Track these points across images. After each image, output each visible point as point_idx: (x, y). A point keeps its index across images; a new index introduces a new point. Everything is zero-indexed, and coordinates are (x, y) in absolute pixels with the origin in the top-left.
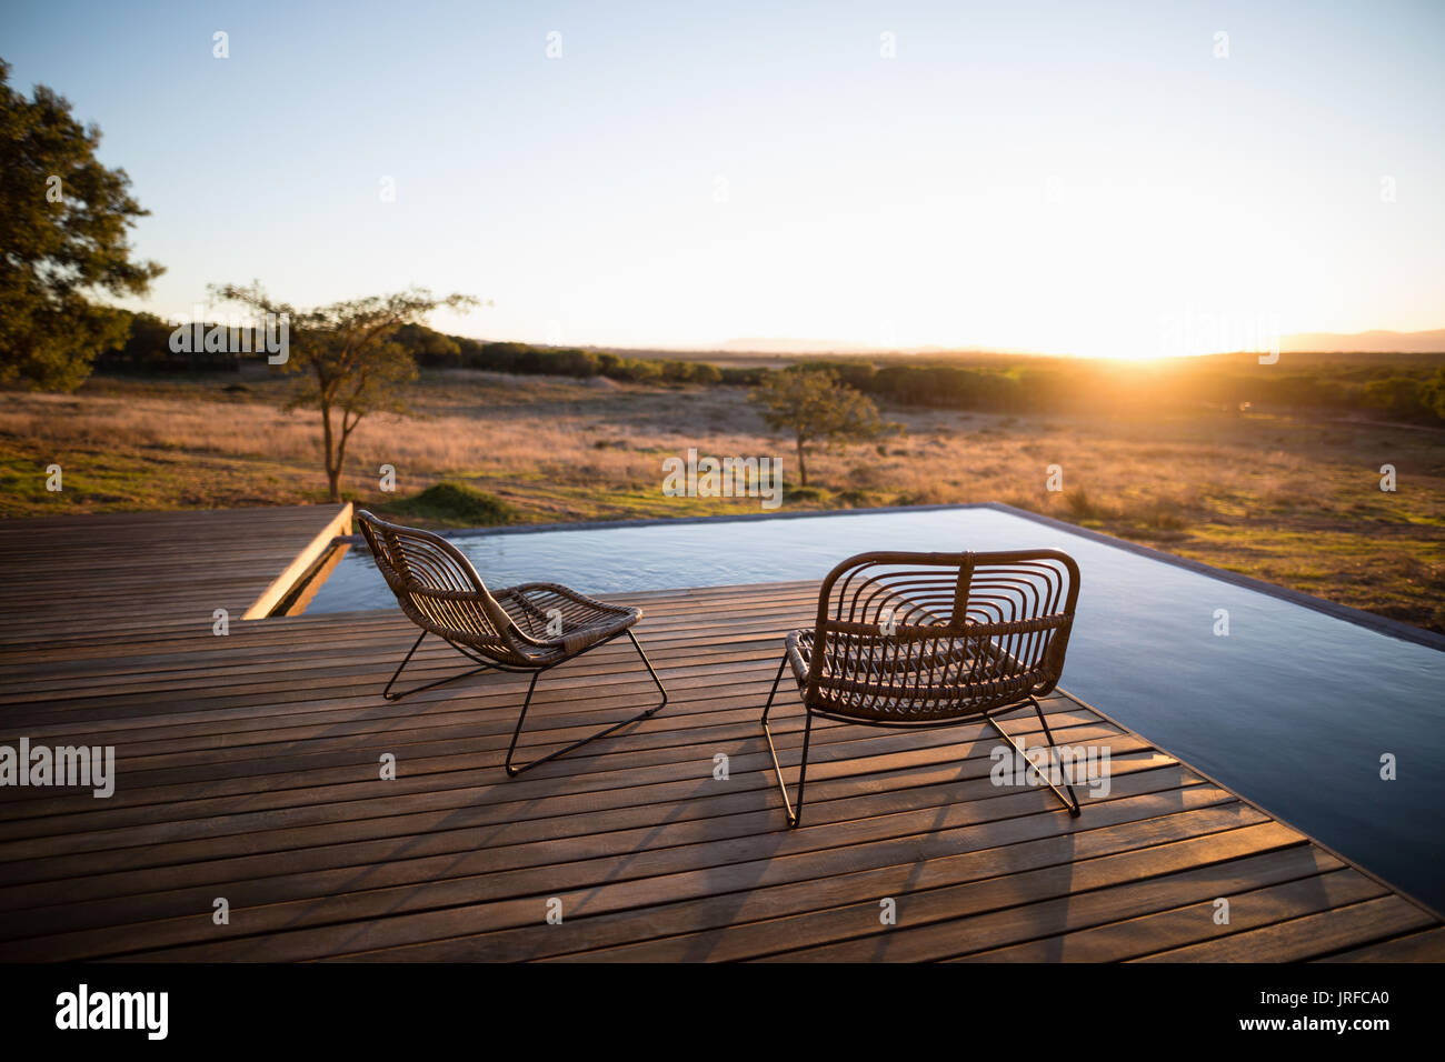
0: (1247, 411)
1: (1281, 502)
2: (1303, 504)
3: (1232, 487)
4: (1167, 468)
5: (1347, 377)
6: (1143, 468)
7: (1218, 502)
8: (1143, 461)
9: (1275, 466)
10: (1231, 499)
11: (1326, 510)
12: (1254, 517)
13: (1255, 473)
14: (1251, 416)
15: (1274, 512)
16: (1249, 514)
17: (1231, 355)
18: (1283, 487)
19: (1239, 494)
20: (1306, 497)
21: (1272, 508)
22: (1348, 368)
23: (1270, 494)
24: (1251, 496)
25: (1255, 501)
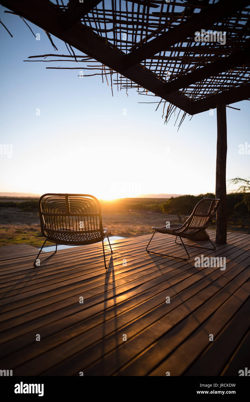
0: (130, 211)
1: (142, 231)
2: (145, 231)
3: (132, 229)
4: (120, 226)
5: (147, 204)
6: (115, 226)
7: (131, 232)
8: (114, 224)
9: (138, 224)
10: (133, 231)
11: (148, 232)
12: (138, 235)
13: (135, 226)
14: (131, 213)
15: (141, 233)
16: (137, 234)
17: (126, 198)
18: (141, 228)
19: (134, 230)
20: (145, 230)
21: (140, 232)
22: (147, 201)
23: (139, 230)
24: (136, 230)
25: (137, 231)
